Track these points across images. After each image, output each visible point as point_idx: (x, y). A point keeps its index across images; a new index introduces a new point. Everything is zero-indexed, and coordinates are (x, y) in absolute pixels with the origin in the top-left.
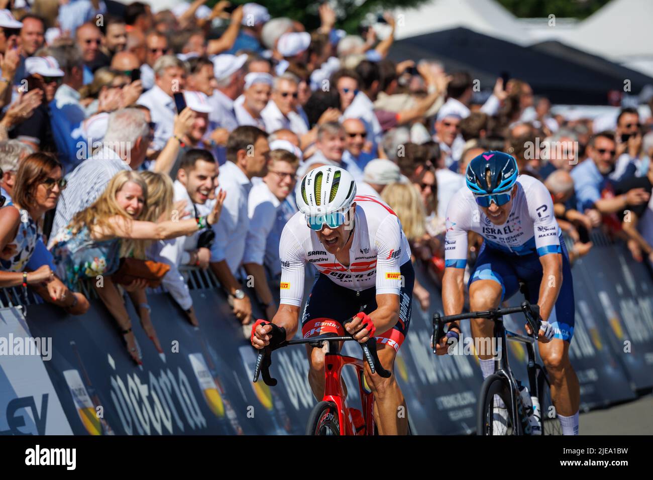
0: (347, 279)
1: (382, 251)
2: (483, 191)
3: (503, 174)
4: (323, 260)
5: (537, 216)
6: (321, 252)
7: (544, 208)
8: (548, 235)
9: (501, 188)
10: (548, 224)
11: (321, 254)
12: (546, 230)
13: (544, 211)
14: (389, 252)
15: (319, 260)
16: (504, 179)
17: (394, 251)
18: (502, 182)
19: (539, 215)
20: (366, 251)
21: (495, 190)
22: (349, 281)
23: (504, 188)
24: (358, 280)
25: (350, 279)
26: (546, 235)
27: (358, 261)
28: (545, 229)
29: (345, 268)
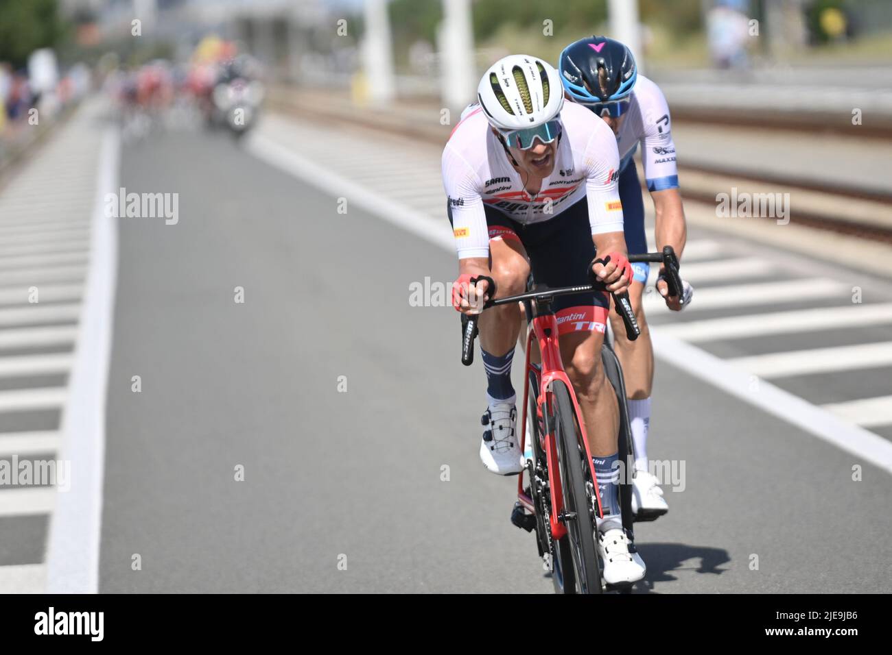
0: (520, 212)
1: (597, 173)
2: (596, 98)
3: (622, 73)
4: (504, 188)
5: (657, 130)
6: (502, 179)
7: (665, 120)
8: (668, 160)
9: (620, 94)
10: (668, 144)
11: (505, 181)
12: (666, 152)
13: (666, 124)
14: (608, 174)
15: (498, 190)
16: (625, 80)
17: (614, 172)
18: (623, 85)
19: (660, 130)
20: (569, 172)
21: (613, 96)
22: (523, 213)
23: (624, 94)
24: (535, 212)
25: (524, 211)
26: (666, 160)
27: (554, 187)
28: (664, 151)
29: (529, 196)
